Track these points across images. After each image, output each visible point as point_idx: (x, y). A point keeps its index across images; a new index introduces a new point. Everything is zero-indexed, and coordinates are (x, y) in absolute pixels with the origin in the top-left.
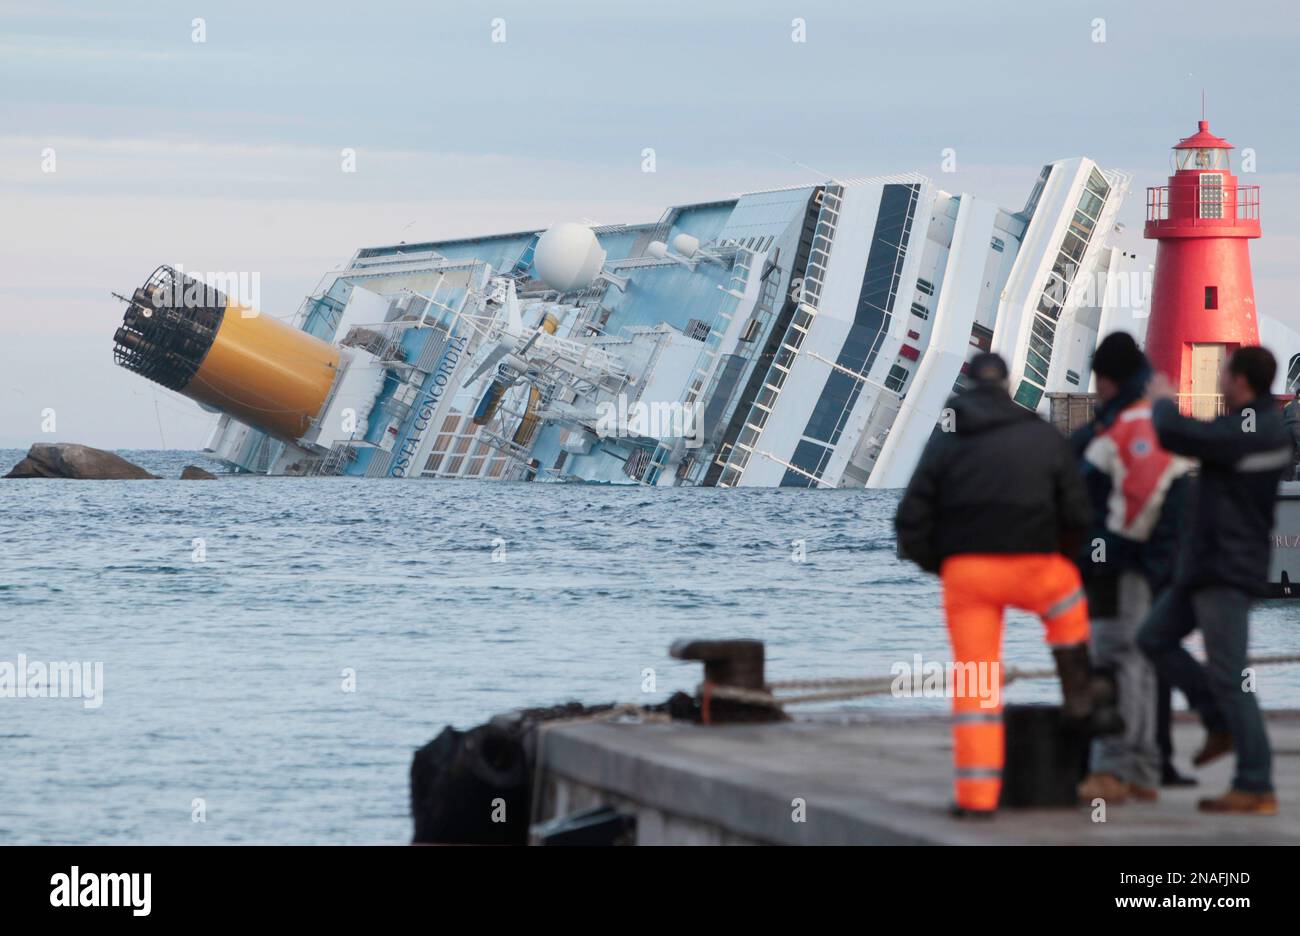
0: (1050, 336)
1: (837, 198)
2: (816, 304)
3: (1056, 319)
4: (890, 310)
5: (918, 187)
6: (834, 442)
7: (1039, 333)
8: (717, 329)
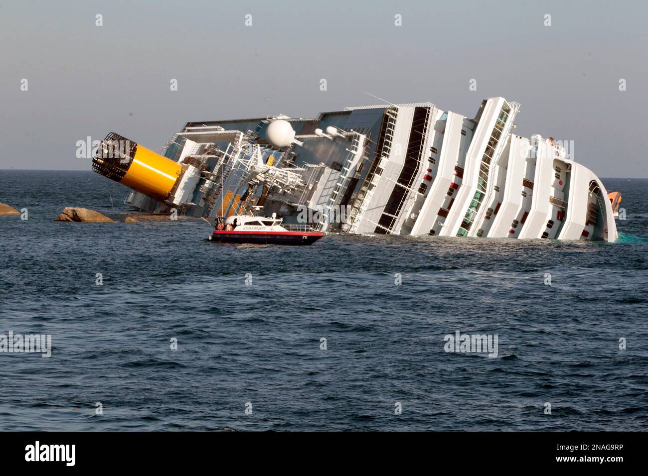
0: (487, 171)
1: (396, 112)
2: (388, 157)
3: (489, 164)
4: (420, 160)
5: (429, 108)
6: (397, 215)
7: (482, 170)
8: (345, 166)
